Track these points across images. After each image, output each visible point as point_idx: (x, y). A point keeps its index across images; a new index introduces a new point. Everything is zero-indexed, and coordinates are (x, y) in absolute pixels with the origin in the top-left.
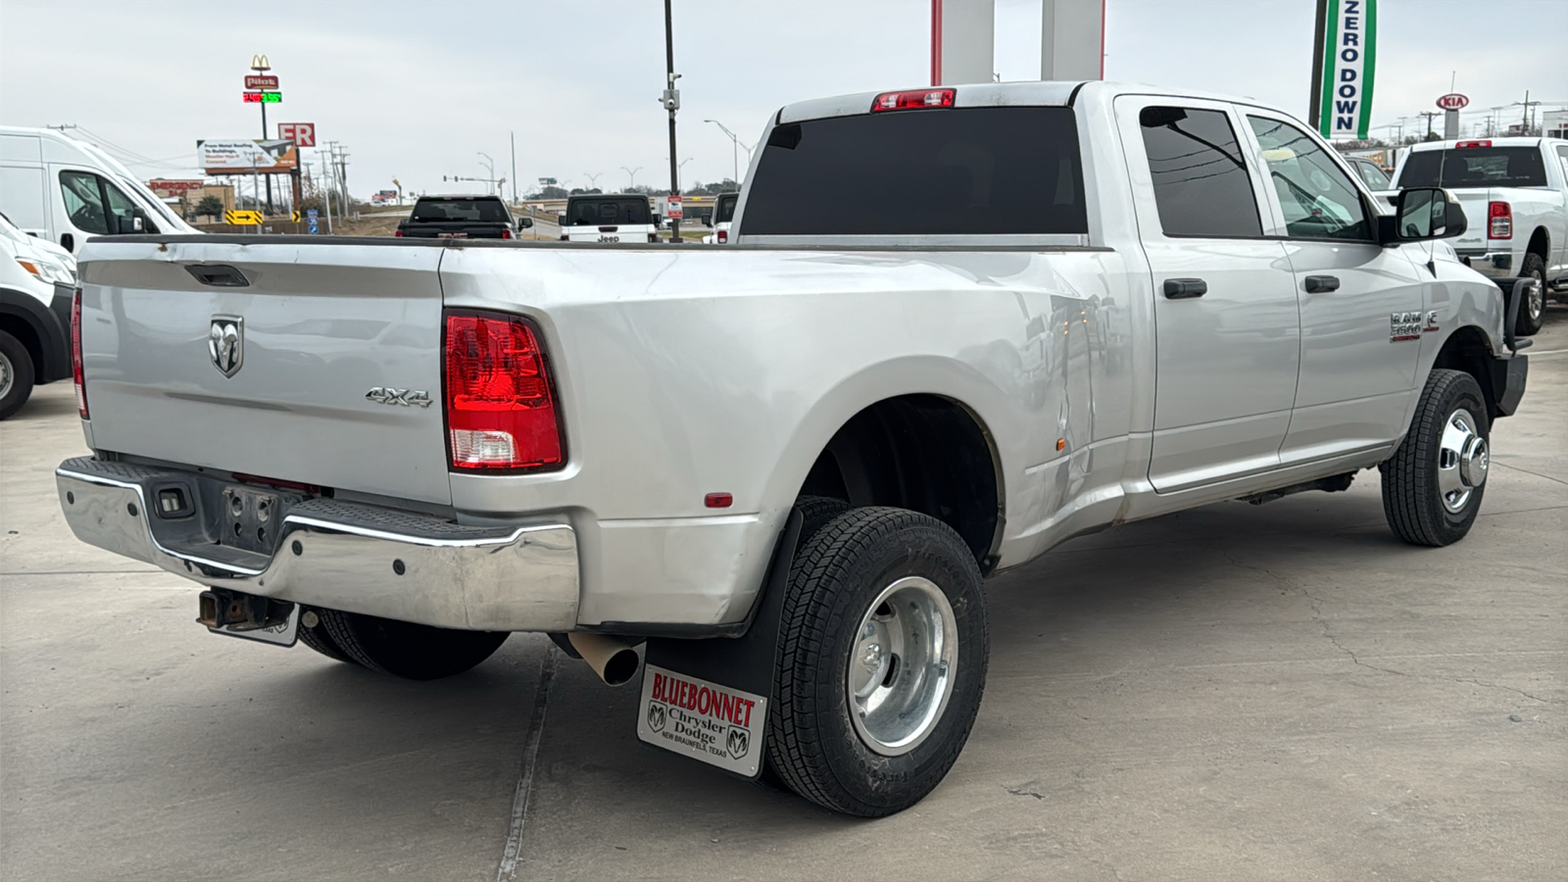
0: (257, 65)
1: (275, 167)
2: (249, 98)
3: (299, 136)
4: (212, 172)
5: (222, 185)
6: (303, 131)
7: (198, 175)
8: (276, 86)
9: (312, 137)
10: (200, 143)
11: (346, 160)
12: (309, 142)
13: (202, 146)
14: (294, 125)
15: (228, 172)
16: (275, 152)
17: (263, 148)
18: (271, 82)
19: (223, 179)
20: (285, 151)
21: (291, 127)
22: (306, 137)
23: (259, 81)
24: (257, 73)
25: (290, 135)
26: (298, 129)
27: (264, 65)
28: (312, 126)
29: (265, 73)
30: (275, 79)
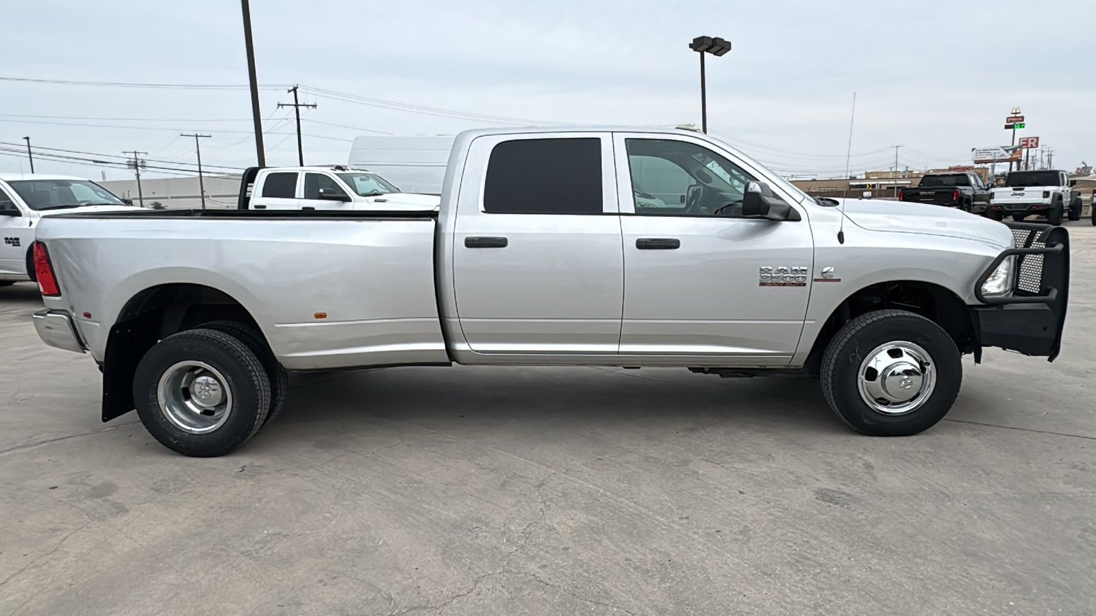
0: (1014, 112)
1: (1010, 159)
2: (1007, 127)
3: (1030, 143)
4: (977, 162)
5: (984, 168)
6: (1032, 141)
7: (971, 164)
8: (1023, 120)
9: (1037, 144)
10: (973, 149)
11: (1053, 153)
12: (1034, 145)
13: (975, 151)
14: (1028, 138)
15: (986, 162)
16: (1011, 152)
17: (1005, 150)
18: (1020, 119)
19: (983, 165)
20: (1016, 151)
21: (1026, 139)
22: (1034, 144)
23: (1014, 119)
24: (1014, 115)
25: (1025, 143)
26: (1030, 140)
27: (1018, 111)
28: (1038, 138)
29: (1018, 115)
30: (1023, 117)
